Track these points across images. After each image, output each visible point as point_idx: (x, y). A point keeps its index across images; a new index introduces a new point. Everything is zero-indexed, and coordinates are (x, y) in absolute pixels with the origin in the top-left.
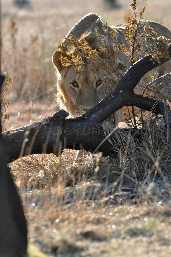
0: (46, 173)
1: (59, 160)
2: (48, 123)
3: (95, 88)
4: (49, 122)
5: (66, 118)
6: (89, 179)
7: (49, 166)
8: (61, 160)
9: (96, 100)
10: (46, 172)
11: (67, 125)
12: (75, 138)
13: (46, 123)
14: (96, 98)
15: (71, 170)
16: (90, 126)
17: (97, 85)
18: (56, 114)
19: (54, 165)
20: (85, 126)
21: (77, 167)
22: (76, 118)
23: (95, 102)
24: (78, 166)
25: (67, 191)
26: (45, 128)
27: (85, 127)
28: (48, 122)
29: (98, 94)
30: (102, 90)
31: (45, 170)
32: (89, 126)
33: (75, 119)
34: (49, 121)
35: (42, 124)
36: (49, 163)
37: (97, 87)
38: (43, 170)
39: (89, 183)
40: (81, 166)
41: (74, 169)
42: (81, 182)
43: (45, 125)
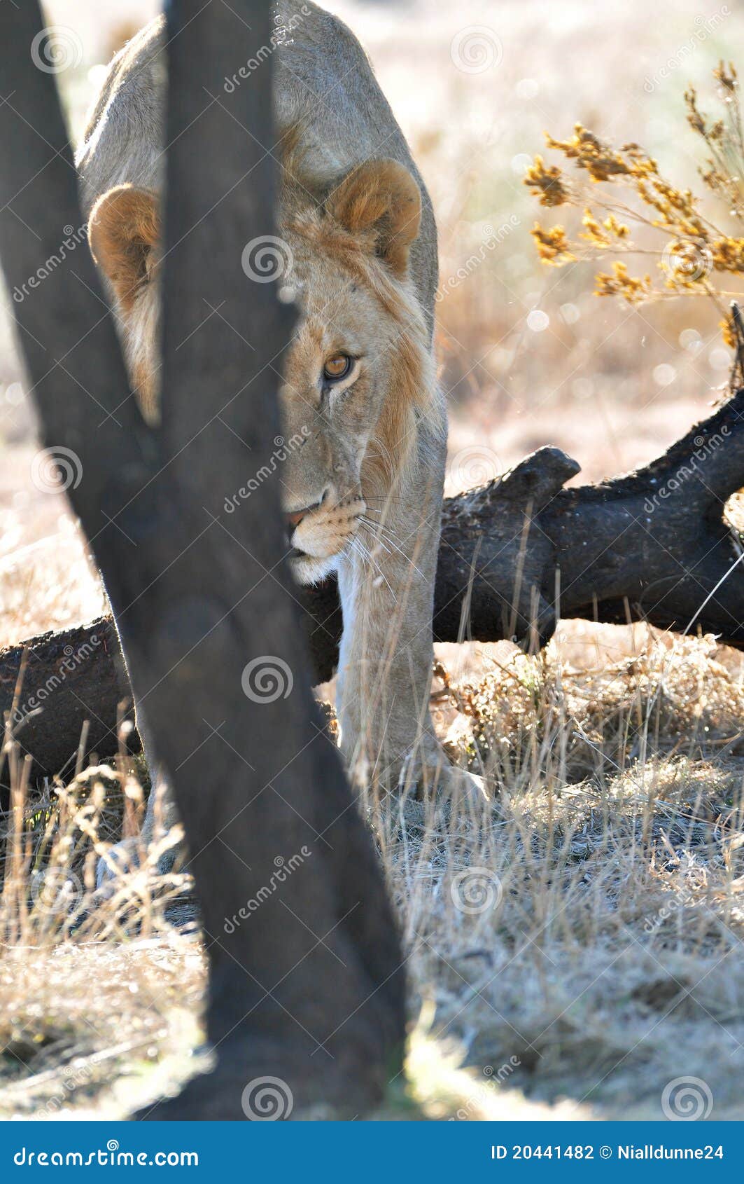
0: (482, 726)
1: (538, 668)
2: (486, 509)
3: (318, 394)
4: (494, 505)
5: (566, 486)
6: (671, 753)
7: (494, 699)
8: (545, 669)
9: (325, 461)
10: (482, 721)
11: (569, 514)
12: (606, 571)
13: (481, 507)
14: (325, 448)
15: (591, 710)
16: (673, 516)
17: (329, 379)
18: (521, 467)
19: (515, 691)
20: (649, 520)
21: (619, 701)
22: (610, 484)
23: (320, 470)
24: (619, 697)
25: (572, 804)
26: (474, 528)
27: (651, 523)
28: (488, 501)
29: (334, 429)
30: (351, 407)
31: (477, 714)
32: (671, 520)
33: (607, 487)
34: (492, 498)
35: (462, 513)
36: (492, 686)
37: (326, 390)
38: (467, 713)
39: (670, 767)
40: (634, 696)
41: (602, 707)
42: (635, 767)
43: (475, 515)
